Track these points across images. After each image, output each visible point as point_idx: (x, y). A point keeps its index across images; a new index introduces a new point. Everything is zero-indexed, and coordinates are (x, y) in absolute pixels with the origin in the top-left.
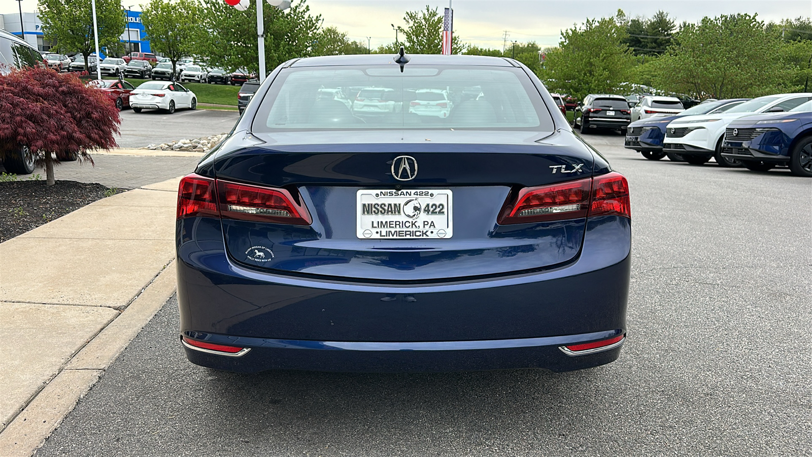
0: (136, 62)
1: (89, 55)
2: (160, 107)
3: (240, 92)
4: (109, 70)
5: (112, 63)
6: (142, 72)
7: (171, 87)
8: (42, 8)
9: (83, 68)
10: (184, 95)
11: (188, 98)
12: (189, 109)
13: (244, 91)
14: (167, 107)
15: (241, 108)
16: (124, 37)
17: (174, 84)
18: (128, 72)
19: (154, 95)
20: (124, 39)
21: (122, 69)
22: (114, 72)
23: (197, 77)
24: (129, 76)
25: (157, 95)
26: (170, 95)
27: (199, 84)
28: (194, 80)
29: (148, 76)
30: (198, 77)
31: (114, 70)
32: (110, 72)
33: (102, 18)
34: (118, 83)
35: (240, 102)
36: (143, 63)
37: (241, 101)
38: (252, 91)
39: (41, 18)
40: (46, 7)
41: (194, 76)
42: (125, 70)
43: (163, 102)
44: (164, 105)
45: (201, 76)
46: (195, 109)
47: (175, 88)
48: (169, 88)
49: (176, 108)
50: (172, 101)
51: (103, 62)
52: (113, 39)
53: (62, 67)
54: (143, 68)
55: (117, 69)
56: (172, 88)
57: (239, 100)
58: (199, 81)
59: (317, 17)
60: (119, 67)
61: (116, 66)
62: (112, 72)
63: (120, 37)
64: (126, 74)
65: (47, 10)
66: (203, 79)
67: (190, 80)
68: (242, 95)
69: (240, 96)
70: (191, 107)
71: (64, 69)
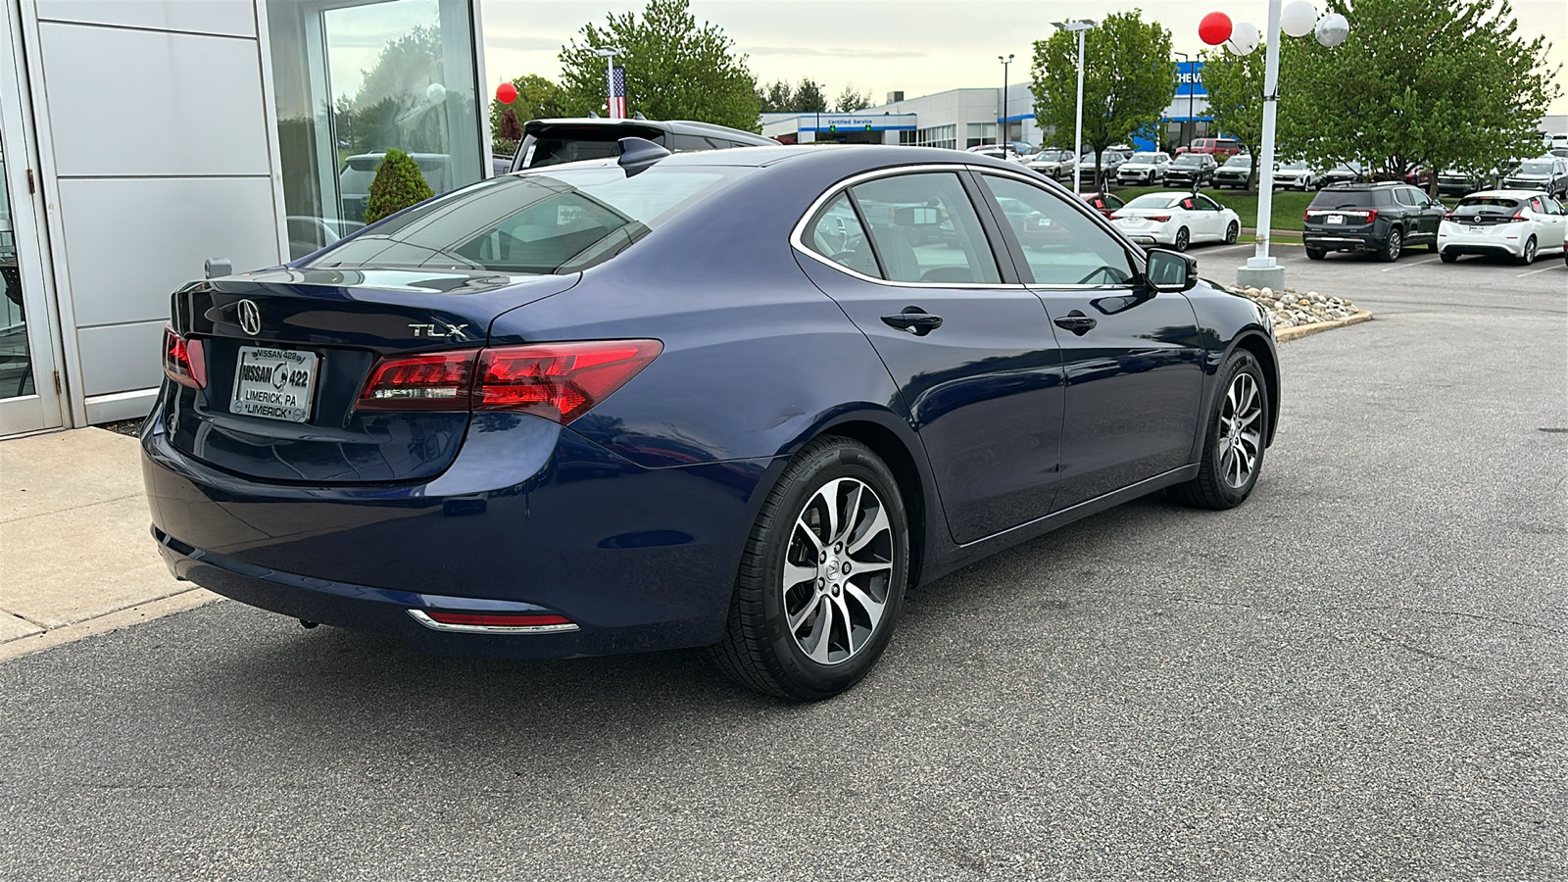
0: (1187, 157)
1: (1104, 148)
2: (1158, 241)
3: (1310, 207)
4: (1138, 174)
5: (1146, 160)
6: (1196, 175)
7: (1188, 202)
8: (1038, 73)
9: (1093, 173)
10: (1211, 217)
11: (1220, 222)
12: (1220, 243)
13: (1320, 206)
14: (1172, 239)
15: (1308, 239)
16: (1169, 112)
17: (1194, 196)
18: (1171, 176)
19: (1151, 218)
20: (1168, 116)
21: (1160, 170)
22: (1147, 177)
23: (1299, 180)
24: (1172, 185)
25: (1156, 219)
26: (1180, 217)
27: (1302, 193)
28: (1292, 186)
29: (1207, 183)
30: (1302, 180)
31: (1146, 173)
32: (1140, 178)
33: (1132, 80)
34: (1097, 198)
35: (1307, 229)
36: (1202, 157)
37: (1309, 225)
38: (1333, 205)
39: (1034, 90)
40: (1045, 70)
41: (1293, 179)
42: (1165, 173)
43: (1165, 230)
44: (1166, 236)
45: (1309, 178)
46: (1234, 243)
47: (1196, 204)
48: (1182, 205)
49: (1191, 241)
50: (1184, 230)
51: (1131, 160)
52: (1147, 117)
53: (1062, 173)
54: (1199, 168)
55: (1153, 172)
56: (1189, 205)
57: (1306, 224)
58: (1302, 189)
59: (1535, 41)
60: (1156, 168)
61: (1152, 167)
62: (1143, 177)
63: (1162, 114)
64: (1167, 180)
65: (1046, 74)
66: (1313, 185)
67: (1287, 187)
68: (1311, 213)
69: (1309, 216)
70: (1224, 239)
71: (1065, 176)
